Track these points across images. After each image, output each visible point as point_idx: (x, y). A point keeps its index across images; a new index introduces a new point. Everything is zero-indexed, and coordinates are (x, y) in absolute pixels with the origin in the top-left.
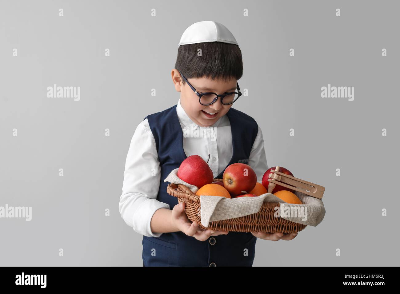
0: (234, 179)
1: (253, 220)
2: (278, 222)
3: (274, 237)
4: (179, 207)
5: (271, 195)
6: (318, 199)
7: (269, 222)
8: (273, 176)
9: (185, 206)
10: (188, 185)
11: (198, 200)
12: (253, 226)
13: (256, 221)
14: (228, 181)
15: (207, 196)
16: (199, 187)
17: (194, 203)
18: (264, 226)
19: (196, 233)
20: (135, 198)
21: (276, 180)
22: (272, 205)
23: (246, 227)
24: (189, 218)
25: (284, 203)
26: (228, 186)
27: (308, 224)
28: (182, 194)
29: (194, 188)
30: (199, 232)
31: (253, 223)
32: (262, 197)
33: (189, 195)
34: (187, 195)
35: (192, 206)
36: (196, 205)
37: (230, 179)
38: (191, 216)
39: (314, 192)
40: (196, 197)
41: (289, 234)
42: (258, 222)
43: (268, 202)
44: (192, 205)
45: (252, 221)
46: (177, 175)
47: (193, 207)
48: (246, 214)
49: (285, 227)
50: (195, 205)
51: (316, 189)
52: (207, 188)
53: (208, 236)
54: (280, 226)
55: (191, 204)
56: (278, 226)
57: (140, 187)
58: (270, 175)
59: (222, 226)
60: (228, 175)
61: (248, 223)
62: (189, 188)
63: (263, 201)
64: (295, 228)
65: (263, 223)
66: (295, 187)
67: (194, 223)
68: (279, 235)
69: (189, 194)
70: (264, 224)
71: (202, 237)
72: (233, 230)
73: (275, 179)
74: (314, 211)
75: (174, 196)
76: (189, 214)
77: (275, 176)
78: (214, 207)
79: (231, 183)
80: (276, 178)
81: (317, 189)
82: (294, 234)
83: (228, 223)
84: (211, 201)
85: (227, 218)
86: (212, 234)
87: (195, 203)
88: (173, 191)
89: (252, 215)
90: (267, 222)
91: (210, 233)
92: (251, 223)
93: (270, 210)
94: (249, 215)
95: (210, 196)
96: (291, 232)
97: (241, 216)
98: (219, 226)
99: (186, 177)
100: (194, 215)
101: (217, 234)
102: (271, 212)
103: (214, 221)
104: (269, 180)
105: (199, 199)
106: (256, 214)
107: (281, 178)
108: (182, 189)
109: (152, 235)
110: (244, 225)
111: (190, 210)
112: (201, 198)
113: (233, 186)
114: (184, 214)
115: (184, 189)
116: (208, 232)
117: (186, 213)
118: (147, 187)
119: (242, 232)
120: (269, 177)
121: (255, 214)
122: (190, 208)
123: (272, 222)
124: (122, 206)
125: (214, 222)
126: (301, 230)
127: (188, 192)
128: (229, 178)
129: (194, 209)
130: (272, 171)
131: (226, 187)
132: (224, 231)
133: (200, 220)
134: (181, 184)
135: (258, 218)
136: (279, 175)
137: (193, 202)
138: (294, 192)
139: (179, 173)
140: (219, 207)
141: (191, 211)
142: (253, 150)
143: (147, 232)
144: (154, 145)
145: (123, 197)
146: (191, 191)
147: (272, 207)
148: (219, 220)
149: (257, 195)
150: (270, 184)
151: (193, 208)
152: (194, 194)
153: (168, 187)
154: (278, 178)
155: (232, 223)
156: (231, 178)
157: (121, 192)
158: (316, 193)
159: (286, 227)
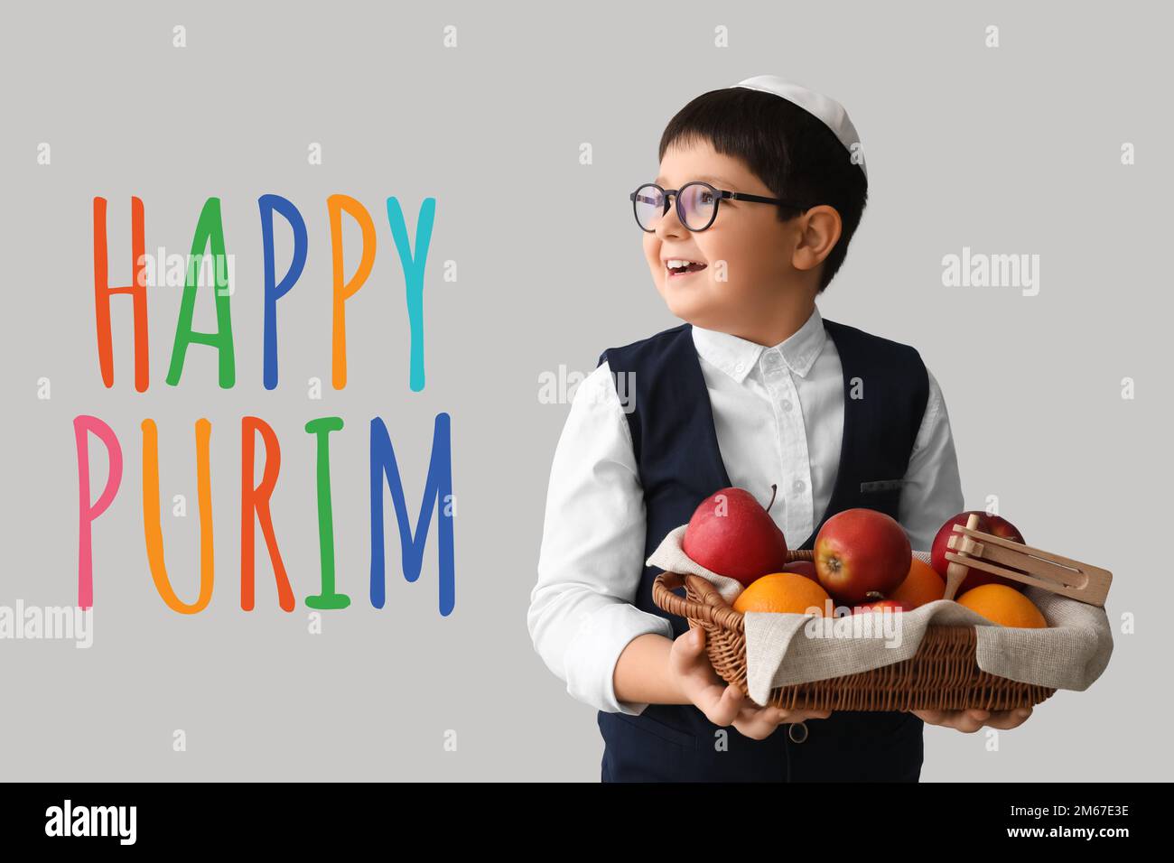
0: (846, 558)
1: (900, 677)
2: (974, 682)
3: (964, 721)
4: (690, 640)
5: (951, 604)
6: (1092, 607)
7: (948, 681)
8: (959, 543)
9: (706, 638)
10: (712, 576)
11: (739, 625)
12: (900, 693)
13: (909, 679)
14: (828, 563)
15: (765, 615)
16: (745, 583)
17: (729, 632)
18: (934, 694)
19: (740, 716)
20: (573, 601)
21: (970, 556)
22: (954, 633)
23: (881, 696)
24: (719, 673)
25: (989, 625)
26: (828, 577)
27: (1061, 687)
28: (694, 607)
29: (731, 587)
30: (748, 712)
31: (900, 686)
32: (924, 612)
33: (714, 611)
34: (707, 610)
35: (724, 640)
36: (734, 639)
37: (834, 558)
38: (725, 669)
39: (1080, 585)
40: (732, 616)
41: (1009, 711)
42: (914, 683)
43: (941, 625)
44: (723, 637)
45: (896, 681)
46: (683, 548)
47: (726, 642)
48: (878, 664)
49: (996, 693)
50: (731, 638)
51: (1087, 577)
52: (766, 586)
53: (770, 723)
54: (979, 690)
55: (721, 634)
56: (975, 692)
57: (587, 564)
58: (952, 542)
59: (812, 696)
60: (829, 545)
61: (886, 685)
62: (714, 587)
63: (926, 623)
64: (1025, 696)
65: (930, 684)
66: (1026, 573)
67: (731, 690)
68: (976, 715)
69: (713, 607)
70: (934, 686)
71: (755, 729)
72: (841, 706)
73: (964, 552)
74: (1077, 647)
75: (672, 612)
76: (717, 661)
77: (966, 545)
78: (783, 646)
79: (836, 569)
80: (970, 551)
81: (1090, 577)
82: (1022, 713)
83: (829, 689)
84: (774, 629)
85: (824, 675)
86: (783, 719)
87: (731, 634)
88: (668, 598)
89: (897, 665)
90: (942, 681)
91: (778, 715)
92: (894, 685)
93: (948, 649)
94: (889, 667)
95: (773, 614)
96: (1013, 706)
97: (863, 668)
98: (801, 695)
99: (706, 554)
100: (729, 666)
101: (797, 718)
102: (953, 653)
103: (786, 685)
104: (948, 556)
105: (740, 622)
106: (910, 661)
107: (984, 549)
108: (695, 588)
109: (617, 708)
110: (876, 693)
111: (717, 650)
112: (747, 621)
113: (841, 577)
114: (702, 661)
115: (702, 590)
116: (772, 713)
117: (708, 658)
118: (608, 566)
119: (871, 709)
120: (949, 546)
121: (904, 662)
122: (719, 647)
123: (957, 682)
124: (537, 622)
125: (786, 688)
126: (1043, 700)
127: (711, 599)
128: (830, 553)
129: (730, 650)
130: (957, 528)
131: (822, 579)
132: (818, 709)
133: (745, 683)
134: (692, 574)
135: (916, 670)
136: (977, 540)
137: (725, 629)
138: (1022, 588)
139: (686, 543)
140: (799, 645)
141: (721, 653)
142: (916, 451)
143: (605, 701)
144: (626, 441)
145: (538, 594)
146: (721, 598)
147: (954, 639)
148: (800, 682)
149: (909, 607)
150: (952, 568)
151: (727, 645)
152: (730, 605)
153: (655, 585)
154: (975, 549)
155: (838, 687)
156: (837, 556)
157: (533, 578)
158: (1087, 588)
159: (999, 694)
